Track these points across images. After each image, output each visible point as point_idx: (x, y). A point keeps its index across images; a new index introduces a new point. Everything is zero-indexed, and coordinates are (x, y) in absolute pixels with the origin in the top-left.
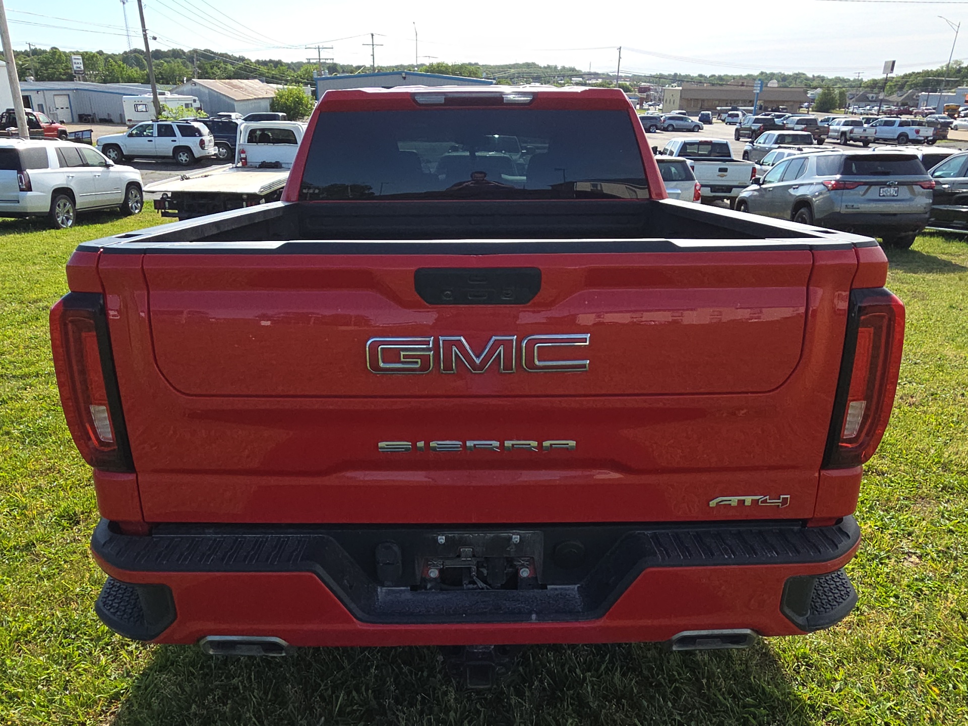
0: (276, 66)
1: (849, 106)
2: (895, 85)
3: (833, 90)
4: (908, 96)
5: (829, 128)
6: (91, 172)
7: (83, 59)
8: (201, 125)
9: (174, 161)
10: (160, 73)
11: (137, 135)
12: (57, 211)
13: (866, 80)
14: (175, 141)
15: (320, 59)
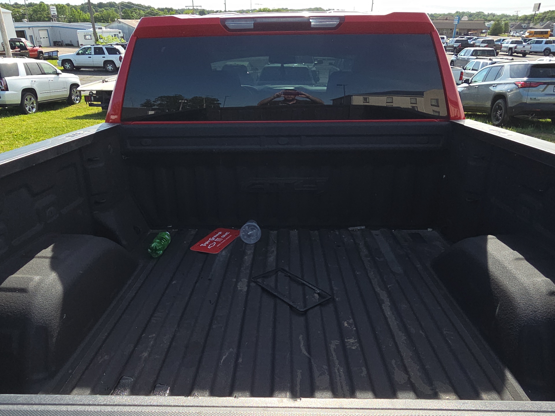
0: (169, 11)
1: (510, 32)
2: (538, 19)
3: (501, 22)
4: (546, 25)
5: (501, 45)
6: (47, 78)
7: (57, 8)
8: (120, 48)
9: (104, 69)
10: (102, 16)
11: (82, 54)
12: (25, 103)
13: (521, 16)
14: (104, 57)
15: (193, 6)
